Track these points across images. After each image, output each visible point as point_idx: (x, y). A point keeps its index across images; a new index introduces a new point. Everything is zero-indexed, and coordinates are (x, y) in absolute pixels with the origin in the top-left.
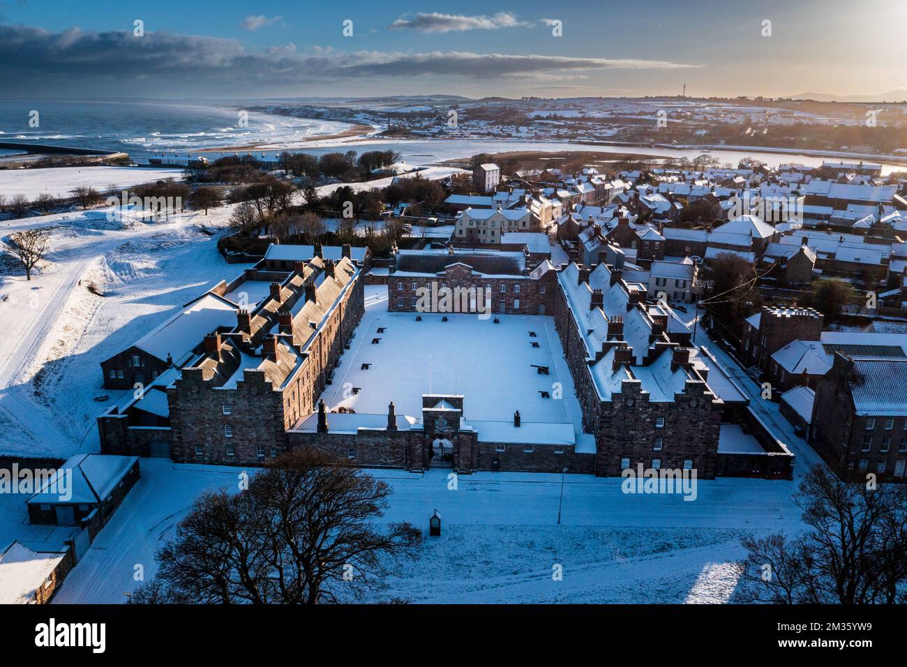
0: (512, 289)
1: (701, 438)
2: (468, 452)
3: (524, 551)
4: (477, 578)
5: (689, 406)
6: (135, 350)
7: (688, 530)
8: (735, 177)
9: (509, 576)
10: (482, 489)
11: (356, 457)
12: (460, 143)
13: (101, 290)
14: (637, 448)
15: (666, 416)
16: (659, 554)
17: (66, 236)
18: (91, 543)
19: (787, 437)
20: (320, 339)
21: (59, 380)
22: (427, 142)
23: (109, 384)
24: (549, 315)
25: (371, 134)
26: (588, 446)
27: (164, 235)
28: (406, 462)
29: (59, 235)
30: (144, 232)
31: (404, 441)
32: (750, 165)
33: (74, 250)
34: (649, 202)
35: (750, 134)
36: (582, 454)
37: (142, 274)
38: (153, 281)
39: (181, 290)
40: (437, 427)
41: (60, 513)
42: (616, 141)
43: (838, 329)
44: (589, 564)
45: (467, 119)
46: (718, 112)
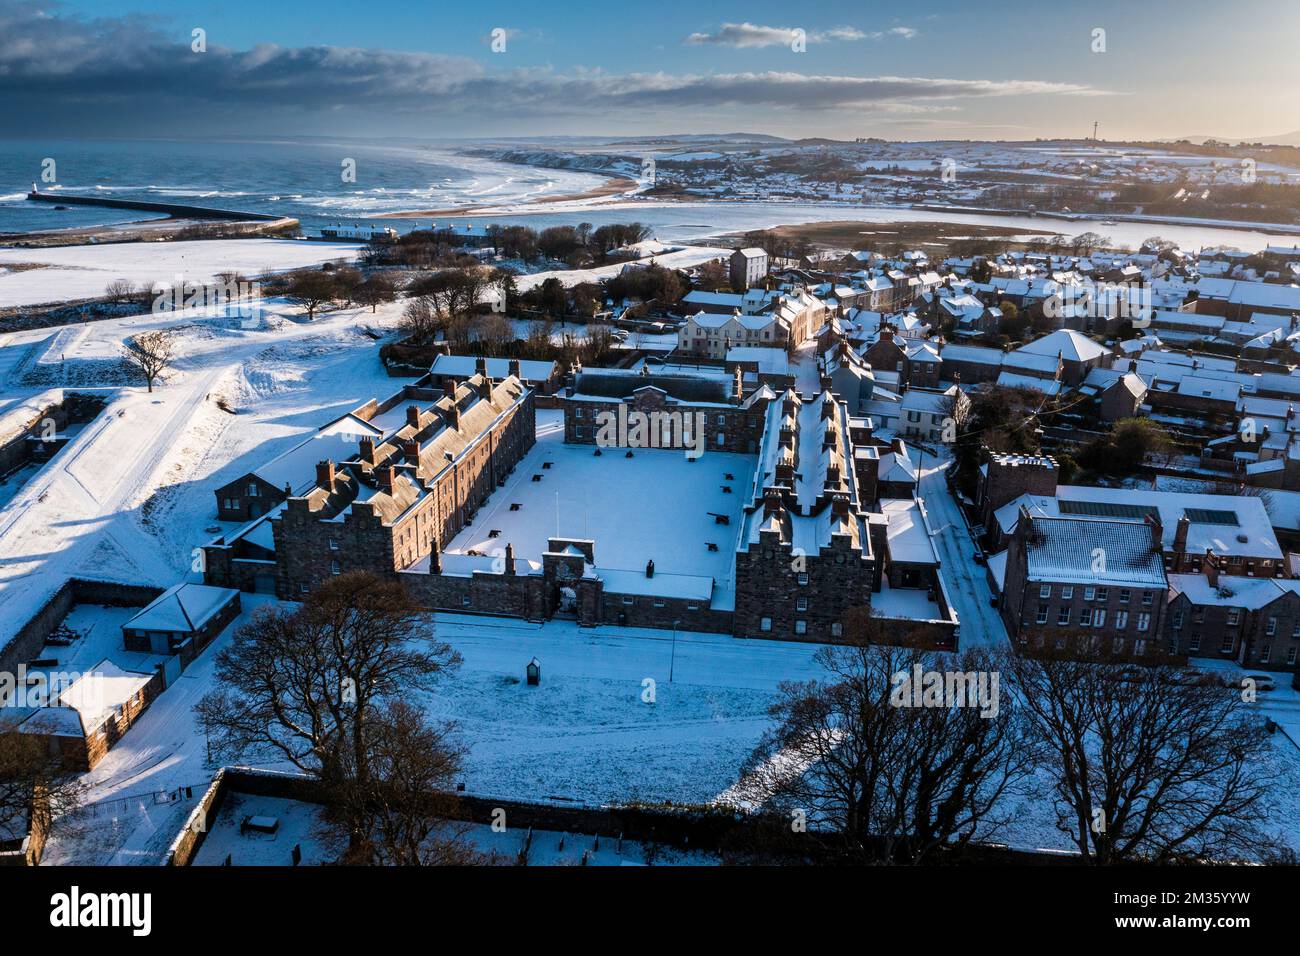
0: (714, 420)
1: (850, 599)
2: (592, 602)
4: (562, 726)
5: (836, 562)
6: (251, 478)
8: (1125, 267)
9: (595, 727)
10: (603, 642)
11: (471, 603)
12: (753, 206)
13: (232, 406)
14: (778, 607)
15: (810, 572)
17: (199, 337)
18: (183, 671)
19: (979, 607)
20: (456, 471)
21: (171, 508)
22: (706, 205)
23: (223, 515)
25: (630, 193)
26: (727, 602)
27: (318, 338)
28: (525, 611)
29: (191, 336)
30: (294, 334)
31: (522, 587)
32: (1157, 248)
33: (208, 355)
34: (954, 307)
35: (1182, 198)
36: (719, 611)
37: (284, 388)
38: (295, 397)
39: (325, 410)
40: (558, 573)
41: (155, 641)
42: (980, 206)
43: (1134, 486)
44: (685, 721)
45: (769, 172)
46: (1140, 165)
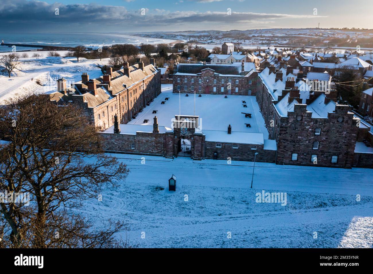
0: (235, 82)
1: (344, 142)
2: (199, 147)
3: (228, 202)
4: (194, 217)
5: (338, 121)
7: (337, 196)
9: (215, 217)
10: (207, 167)
11: (135, 148)
13: (42, 83)
14: (302, 147)
15: (322, 128)
16: (318, 209)
17: (36, 65)
20: (128, 92)
22: (205, 46)
24: (253, 96)
26: (272, 146)
27: (80, 67)
28: (164, 152)
29: (33, 65)
30: (71, 65)
31: (163, 140)
34: (305, 56)
35: (349, 42)
36: (268, 150)
40: (181, 132)
42: (288, 45)
44: (270, 212)
45: (223, 38)
46: (334, 34)
